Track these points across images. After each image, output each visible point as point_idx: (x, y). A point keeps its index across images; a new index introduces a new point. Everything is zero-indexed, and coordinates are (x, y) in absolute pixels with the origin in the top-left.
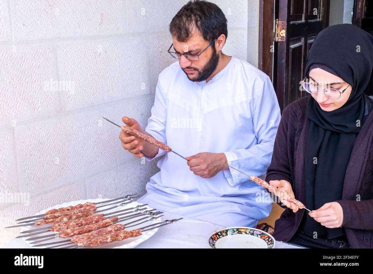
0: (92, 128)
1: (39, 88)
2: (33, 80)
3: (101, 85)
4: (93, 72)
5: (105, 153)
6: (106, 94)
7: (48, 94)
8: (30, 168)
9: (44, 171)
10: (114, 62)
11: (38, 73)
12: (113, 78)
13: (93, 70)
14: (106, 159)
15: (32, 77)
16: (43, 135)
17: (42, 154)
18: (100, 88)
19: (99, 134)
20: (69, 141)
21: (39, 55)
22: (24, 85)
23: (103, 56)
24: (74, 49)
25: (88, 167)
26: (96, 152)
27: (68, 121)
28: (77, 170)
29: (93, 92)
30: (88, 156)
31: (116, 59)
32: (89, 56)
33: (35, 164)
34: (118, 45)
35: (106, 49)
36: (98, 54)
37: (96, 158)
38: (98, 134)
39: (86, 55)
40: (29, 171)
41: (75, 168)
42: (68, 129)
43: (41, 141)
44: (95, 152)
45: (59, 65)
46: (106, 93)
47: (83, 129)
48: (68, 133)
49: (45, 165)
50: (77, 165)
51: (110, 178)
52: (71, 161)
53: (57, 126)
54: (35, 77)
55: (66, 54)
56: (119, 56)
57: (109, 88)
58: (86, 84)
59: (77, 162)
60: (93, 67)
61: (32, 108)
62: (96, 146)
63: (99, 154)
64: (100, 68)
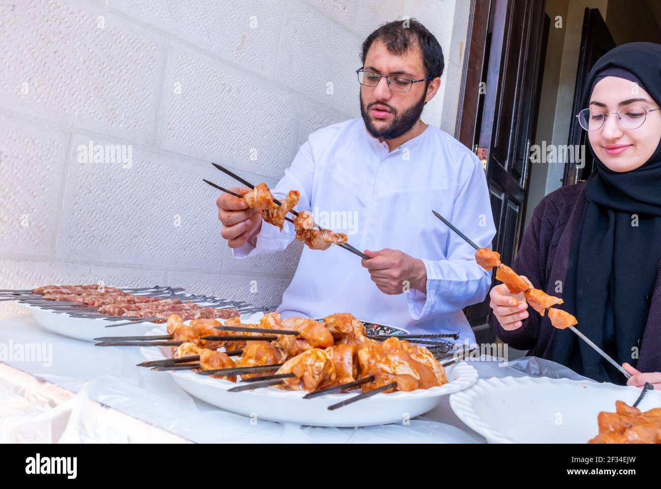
0: (195, 193)
1: (128, 93)
2: (122, 76)
3: (222, 134)
4: (214, 110)
5: (207, 242)
6: (226, 152)
7: (139, 110)
8: (83, 211)
9: (105, 227)
10: (247, 111)
11: (131, 70)
12: (241, 134)
13: (215, 107)
14: (208, 253)
15: (121, 72)
16: (116, 168)
17: (108, 198)
18: (221, 138)
19: (204, 209)
20: (156, 198)
21: (140, 44)
22: (106, 77)
23: (234, 95)
24: (194, 63)
25: (177, 253)
26: (193, 235)
27: (160, 165)
28: (158, 250)
29: (209, 139)
30: (180, 236)
31: (251, 109)
32: (214, 84)
33: (93, 209)
34: (258, 90)
35: (241, 87)
36: (228, 88)
37: (192, 245)
38: (202, 208)
39: (209, 81)
40: (79, 216)
41: (156, 246)
42: (159, 176)
43: (111, 175)
44: (193, 233)
45: (166, 74)
46: (228, 151)
47: (181, 188)
48: (157, 183)
49: (108, 219)
50: (159, 241)
51: (207, 286)
52: (152, 230)
53: (142, 164)
54: (126, 74)
55: (181, 65)
56: (256, 107)
57: (233, 146)
58: (200, 122)
59: (161, 237)
60: (215, 102)
61: (109, 116)
62: (195, 225)
63: (197, 240)
64: (226, 110)
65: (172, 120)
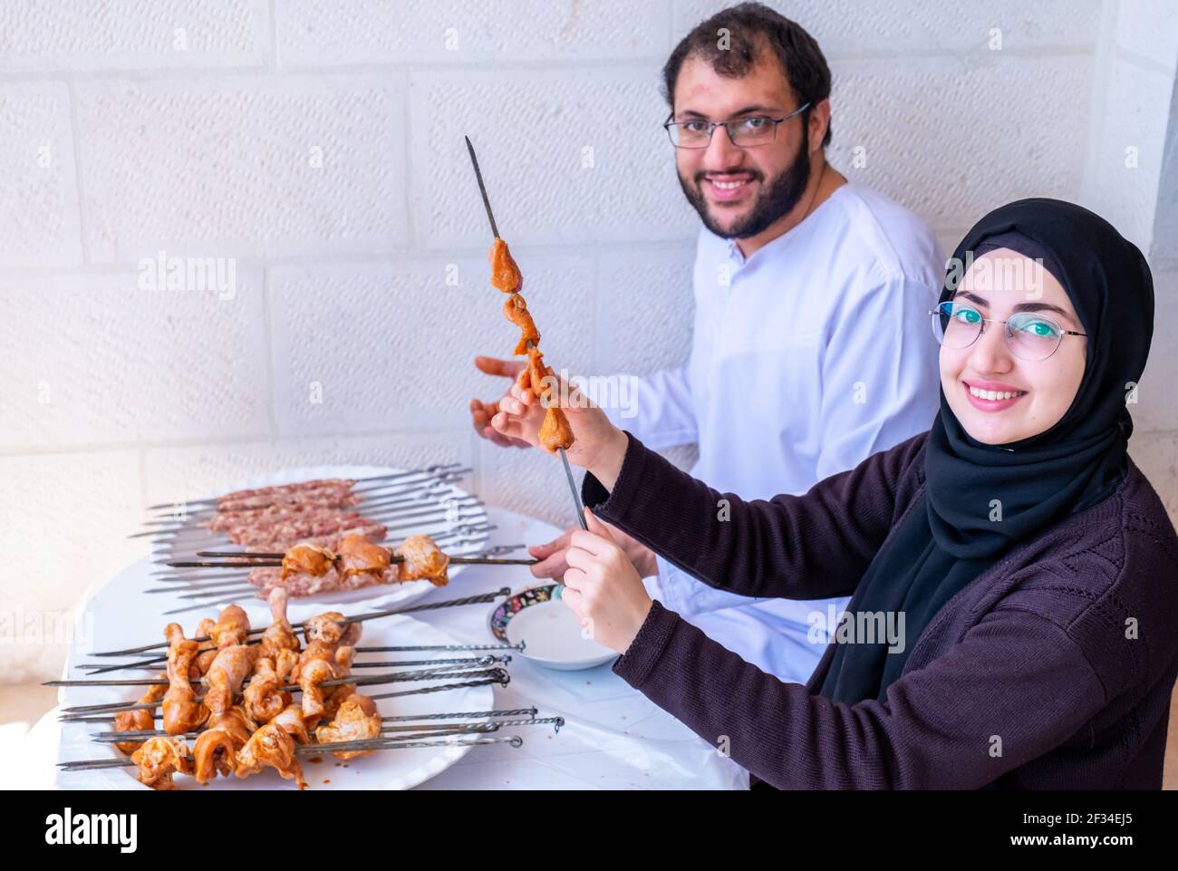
1: (346, 183)
3: (554, 192)
6: (569, 221)
7: (372, 202)
9: (349, 382)
10: (609, 135)
17: (345, 343)
18: (552, 200)
20: (432, 326)
21: (352, 101)
23: (569, 118)
24: (466, 93)
32: (518, 113)
35: (583, 98)
36: (553, 110)
39: (505, 111)
45: (413, 130)
46: (572, 219)
48: (429, 304)
49: (351, 370)
52: (434, 374)
53: (395, 282)
55: (440, 105)
57: (583, 206)
60: (528, 143)
61: (321, 227)
64: (555, 149)
65: (438, 200)
